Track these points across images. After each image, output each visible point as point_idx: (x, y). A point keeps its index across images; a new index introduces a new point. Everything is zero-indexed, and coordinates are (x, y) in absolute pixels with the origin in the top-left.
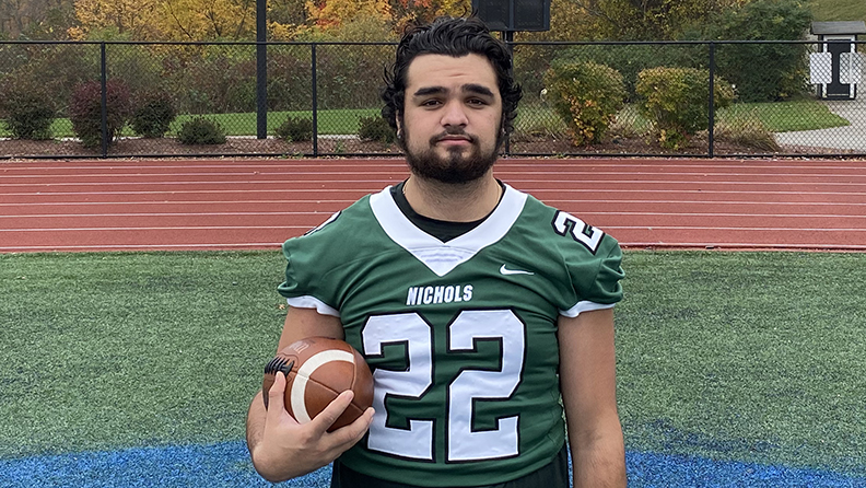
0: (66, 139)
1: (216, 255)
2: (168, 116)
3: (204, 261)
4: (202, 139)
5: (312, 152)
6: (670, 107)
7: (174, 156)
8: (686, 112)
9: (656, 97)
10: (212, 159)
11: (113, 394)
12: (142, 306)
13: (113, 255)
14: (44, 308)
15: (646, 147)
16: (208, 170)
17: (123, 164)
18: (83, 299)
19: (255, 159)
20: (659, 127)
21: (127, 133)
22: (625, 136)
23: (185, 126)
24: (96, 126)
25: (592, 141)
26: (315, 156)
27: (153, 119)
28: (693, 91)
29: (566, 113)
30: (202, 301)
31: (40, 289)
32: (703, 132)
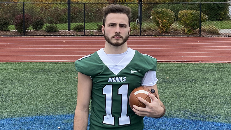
0: (13, 31)
1: (57, 63)
2: (42, 24)
3: (54, 65)
4: (52, 31)
5: (84, 35)
6: (188, 22)
7: (44, 36)
8: (193, 23)
9: (184, 19)
10: (55, 37)
11: (29, 101)
12: (37, 77)
13: (28, 63)
14: (9, 78)
15: (181, 33)
16: (54, 40)
17: (30, 38)
18: (20, 75)
19: (67, 36)
20: (185, 27)
21: (30, 29)
22: (175, 30)
23: (47, 27)
24: (22, 27)
25: (165, 32)
26: (84, 36)
27: (38, 25)
28: (195, 17)
29: (157, 23)
30: (54, 76)
31: (8, 72)
32: (198, 29)
